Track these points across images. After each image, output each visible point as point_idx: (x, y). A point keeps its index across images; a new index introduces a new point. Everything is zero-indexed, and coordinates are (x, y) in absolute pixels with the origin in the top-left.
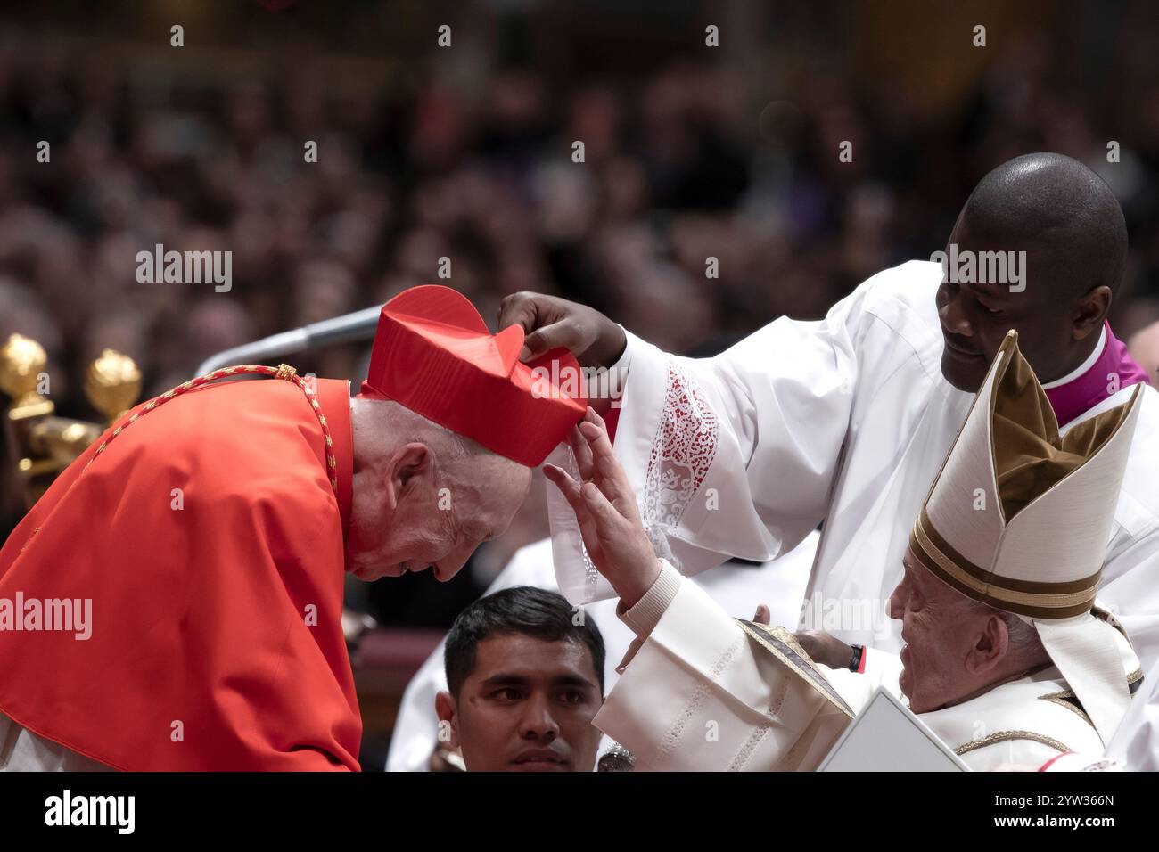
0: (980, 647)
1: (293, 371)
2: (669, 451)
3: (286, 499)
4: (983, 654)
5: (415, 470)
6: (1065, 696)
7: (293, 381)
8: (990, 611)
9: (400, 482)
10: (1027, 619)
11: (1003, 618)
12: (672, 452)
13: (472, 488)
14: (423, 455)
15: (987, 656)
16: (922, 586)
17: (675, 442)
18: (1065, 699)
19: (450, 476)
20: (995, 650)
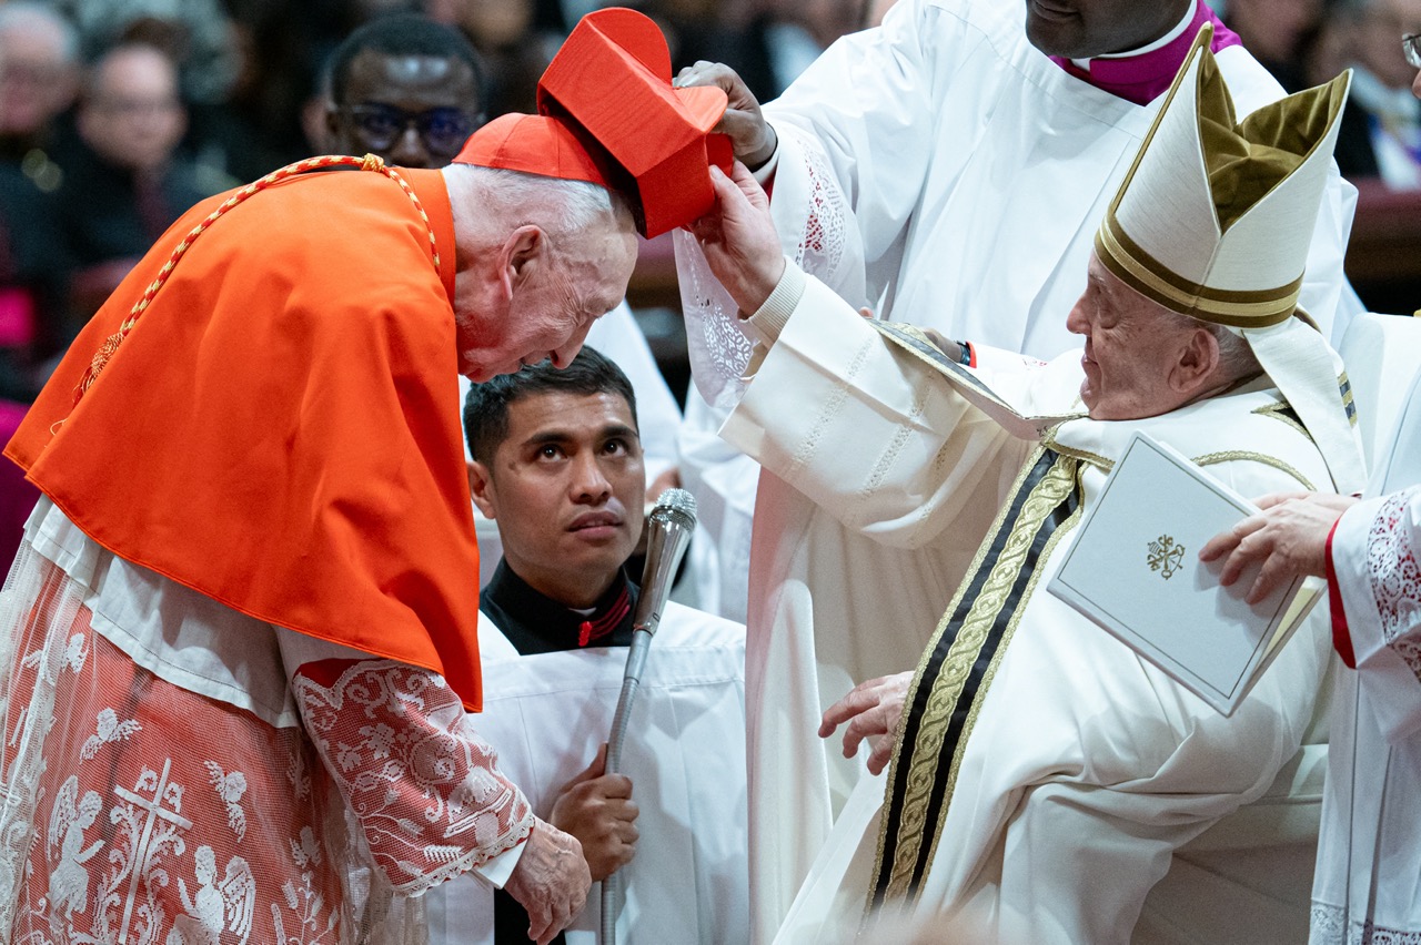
0: (1184, 363)
1: (380, 161)
2: (809, 242)
3: (408, 310)
4: (1188, 371)
5: (527, 255)
6: (1279, 408)
7: (381, 172)
8: (1197, 325)
9: (513, 270)
10: (1235, 330)
11: (1212, 331)
12: (813, 242)
13: (589, 264)
14: (534, 238)
15: (1194, 373)
16: (1115, 300)
17: (817, 233)
18: (1281, 411)
19: (565, 255)
20: (1203, 365)
